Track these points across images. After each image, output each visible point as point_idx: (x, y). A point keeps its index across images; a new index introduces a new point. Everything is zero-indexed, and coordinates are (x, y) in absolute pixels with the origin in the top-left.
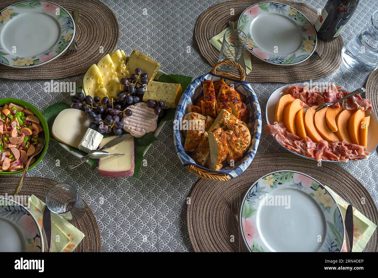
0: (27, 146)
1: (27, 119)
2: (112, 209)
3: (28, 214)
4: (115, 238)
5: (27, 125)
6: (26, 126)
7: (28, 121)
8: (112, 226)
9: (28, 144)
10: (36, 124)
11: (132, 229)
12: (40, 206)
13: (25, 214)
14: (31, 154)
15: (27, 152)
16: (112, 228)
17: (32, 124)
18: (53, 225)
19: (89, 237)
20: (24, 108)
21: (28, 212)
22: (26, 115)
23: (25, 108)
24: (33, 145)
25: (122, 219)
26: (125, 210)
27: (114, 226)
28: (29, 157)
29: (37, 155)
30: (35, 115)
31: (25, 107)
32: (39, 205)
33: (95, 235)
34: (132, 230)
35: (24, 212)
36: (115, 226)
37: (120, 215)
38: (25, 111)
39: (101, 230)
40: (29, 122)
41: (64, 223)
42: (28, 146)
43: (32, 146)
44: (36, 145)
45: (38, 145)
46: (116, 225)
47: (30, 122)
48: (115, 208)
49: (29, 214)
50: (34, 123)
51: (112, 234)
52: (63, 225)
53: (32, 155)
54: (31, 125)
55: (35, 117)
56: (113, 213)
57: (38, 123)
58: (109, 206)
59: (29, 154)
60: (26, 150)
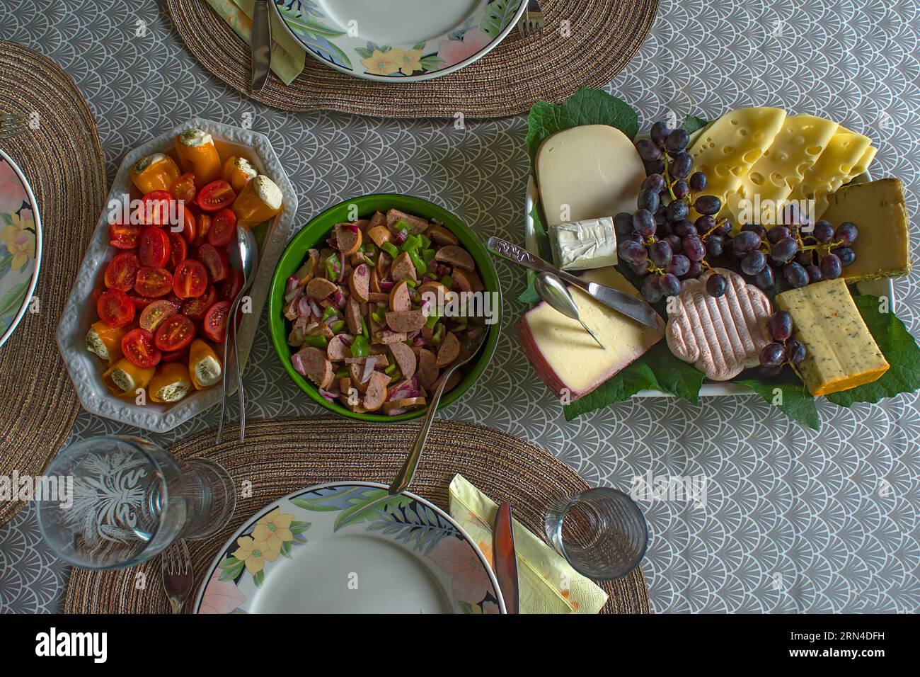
0: (437, 337)
1: (439, 256)
2: (677, 526)
3: (457, 536)
4: (688, 607)
5: (437, 273)
6: (435, 277)
7: (440, 262)
8: (679, 574)
9: (439, 332)
10: (464, 270)
11: (732, 584)
12: (481, 507)
13: (449, 534)
14: (449, 360)
15: (436, 354)
16: (679, 578)
17: (451, 272)
18: (522, 564)
19: (617, 601)
20: (430, 222)
21: (458, 530)
22: (435, 244)
23: (434, 223)
24: (454, 333)
25: (705, 554)
26: (711, 527)
27: (682, 574)
28: (442, 371)
29: (465, 365)
30: (461, 245)
31: (433, 220)
32: (477, 507)
33: (633, 596)
34: (730, 585)
35: (446, 530)
36: (687, 574)
37: (698, 542)
38: (433, 232)
39: (650, 581)
40: (443, 266)
41: (551, 559)
42: (441, 337)
43: (451, 337)
44: (464, 332)
45: (470, 334)
46: (690, 569)
47: (448, 264)
48: (684, 523)
49: (461, 537)
50: (458, 267)
51: (678, 593)
52: (549, 565)
53: (449, 366)
54: (450, 274)
55: (461, 249)
56: (679, 535)
57: (471, 267)
58: (668, 516)
59: (441, 362)
60: (434, 348)
